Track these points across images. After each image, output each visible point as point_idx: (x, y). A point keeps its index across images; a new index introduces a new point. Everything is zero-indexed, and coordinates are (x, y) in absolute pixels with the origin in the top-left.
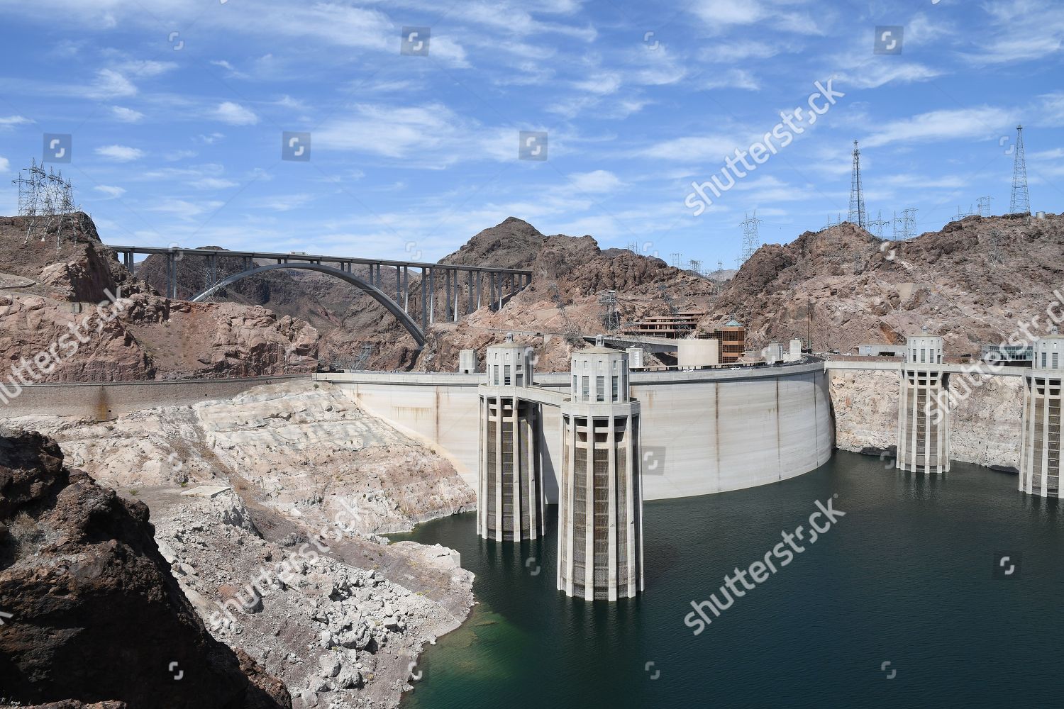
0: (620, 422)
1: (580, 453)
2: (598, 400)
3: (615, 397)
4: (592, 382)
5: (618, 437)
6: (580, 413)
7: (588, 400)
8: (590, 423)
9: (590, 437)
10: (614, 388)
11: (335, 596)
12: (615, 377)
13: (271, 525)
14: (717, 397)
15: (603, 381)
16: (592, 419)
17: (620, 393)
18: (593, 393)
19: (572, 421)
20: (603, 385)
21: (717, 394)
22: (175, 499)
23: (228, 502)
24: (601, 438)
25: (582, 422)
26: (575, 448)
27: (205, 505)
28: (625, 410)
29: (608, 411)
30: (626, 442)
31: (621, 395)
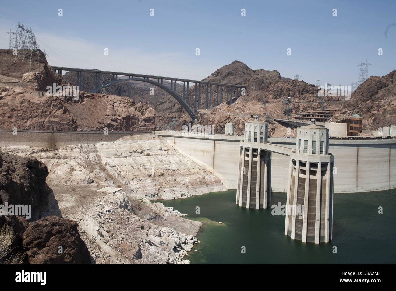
0: (324, 165)
1: (302, 181)
2: (313, 153)
3: (321, 152)
4: (310, 144)
5: (323, 173)
6: (303, 159)
7: (307, 153)
8: (308, 165)
9: (308, 172)
10: (321, 147)
11: (175, 250)
12: (322, 142)
13: (140, 209)
14: (358, 153)
15: (316, 143)
16: (309, 163)
17: (324, 150)
18: (310, 149)
19: (297, 164)
20: (315, 145)
21: (358, 152)
22: (95, 194)
23: (121, 196)
24: (313, 173)
25: (303, 164)
26: (299, 178)
27: (110, 197)
28: (327, 159)
29: (318, 159)
30: (327, 177)
31: (325, 151)
